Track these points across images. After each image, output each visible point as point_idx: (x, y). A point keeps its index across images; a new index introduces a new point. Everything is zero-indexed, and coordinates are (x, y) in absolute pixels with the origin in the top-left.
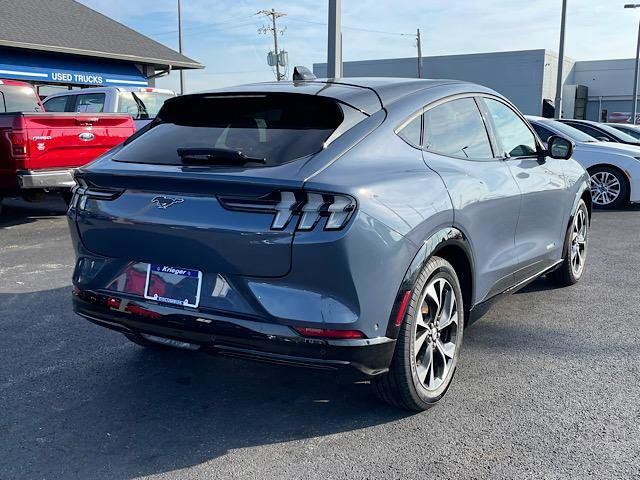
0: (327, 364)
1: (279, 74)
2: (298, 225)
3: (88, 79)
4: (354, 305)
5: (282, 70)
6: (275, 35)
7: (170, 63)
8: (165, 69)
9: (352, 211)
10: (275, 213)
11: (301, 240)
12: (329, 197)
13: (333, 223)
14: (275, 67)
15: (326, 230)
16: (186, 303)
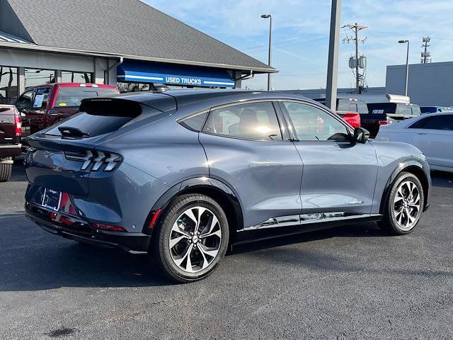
0: (107, 244)
1: (358, 74)
2: (92, 167)
3: (191, 81)
4: (119, 212)
5: (361, 71)
6: (357, 44)
7: (252, 69)
8: (248, 73)
9: (119, 162)
10: (83, 161)
11: (92, 175)
12: (108, 154)
13: (109, 168)
14: (355, 69)
15: (104, 171)
16: (55, 209)
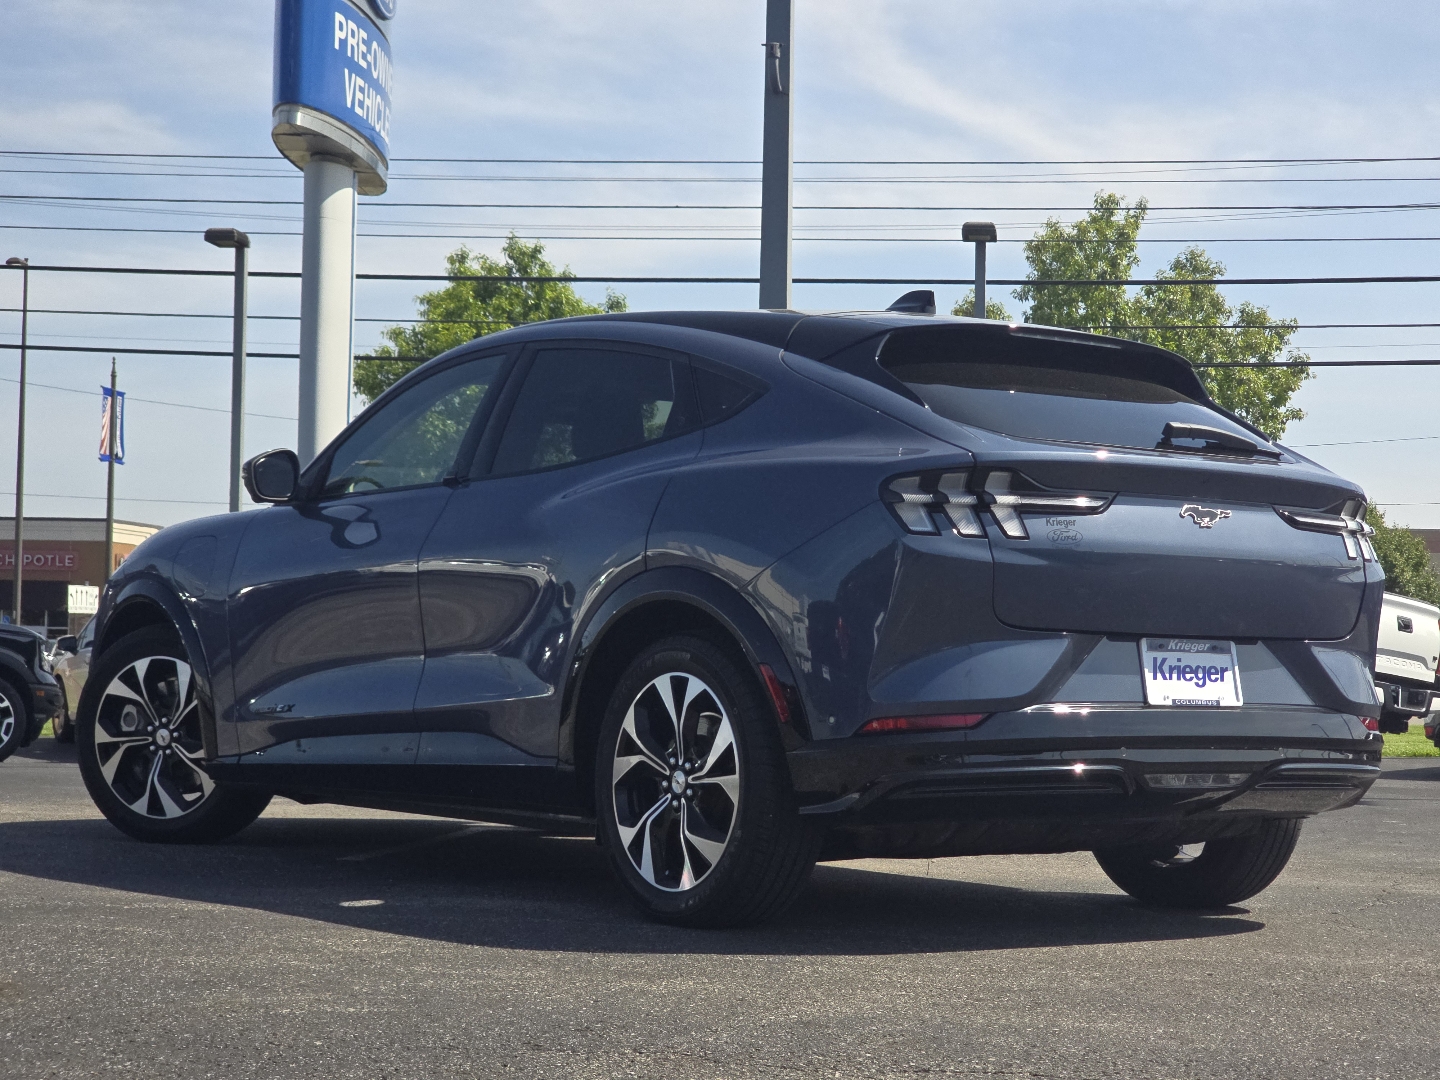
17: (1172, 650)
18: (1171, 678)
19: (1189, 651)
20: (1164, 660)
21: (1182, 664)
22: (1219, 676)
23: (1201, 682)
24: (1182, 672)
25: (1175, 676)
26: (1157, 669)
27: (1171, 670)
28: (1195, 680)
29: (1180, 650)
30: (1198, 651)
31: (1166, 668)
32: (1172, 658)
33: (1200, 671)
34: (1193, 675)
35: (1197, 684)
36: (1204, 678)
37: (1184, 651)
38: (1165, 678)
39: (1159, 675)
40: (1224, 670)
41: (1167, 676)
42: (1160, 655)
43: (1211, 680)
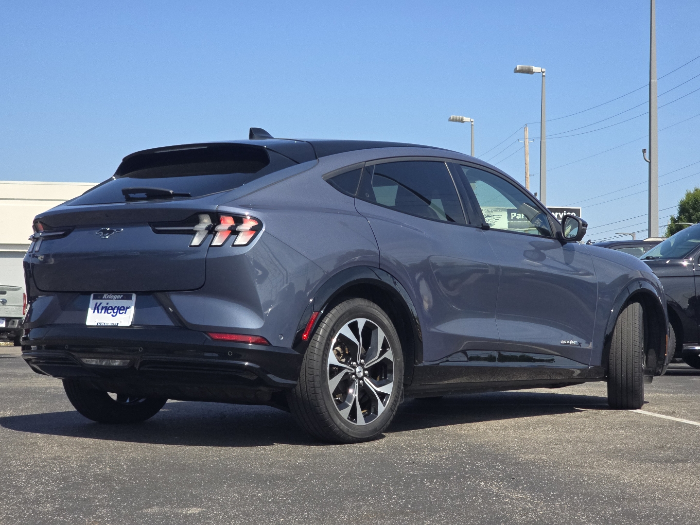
17: (104, 299)
18: (101, 313)
19: (112, 299)
20: (101, 304)
21: (108, 306)
22: (124, 311)
23: (114, 314)
24: (106, 309)
25: (103, 311)
26: (96, 308)
27: (103, 308)
28: (112, 313)
29: (108, 299)
30: (117, 299)
31: (100, 308)
32: (104, 303)
33: (116, 308)
34: (112, 311)
35: (113, 316)
36: (117, 312)
37: (110, 299)
38: (98, 312)
39: (96, 311)
40: (128, 308)
41: (100, 311)
42: (99, 301)
43: (120, 313)
